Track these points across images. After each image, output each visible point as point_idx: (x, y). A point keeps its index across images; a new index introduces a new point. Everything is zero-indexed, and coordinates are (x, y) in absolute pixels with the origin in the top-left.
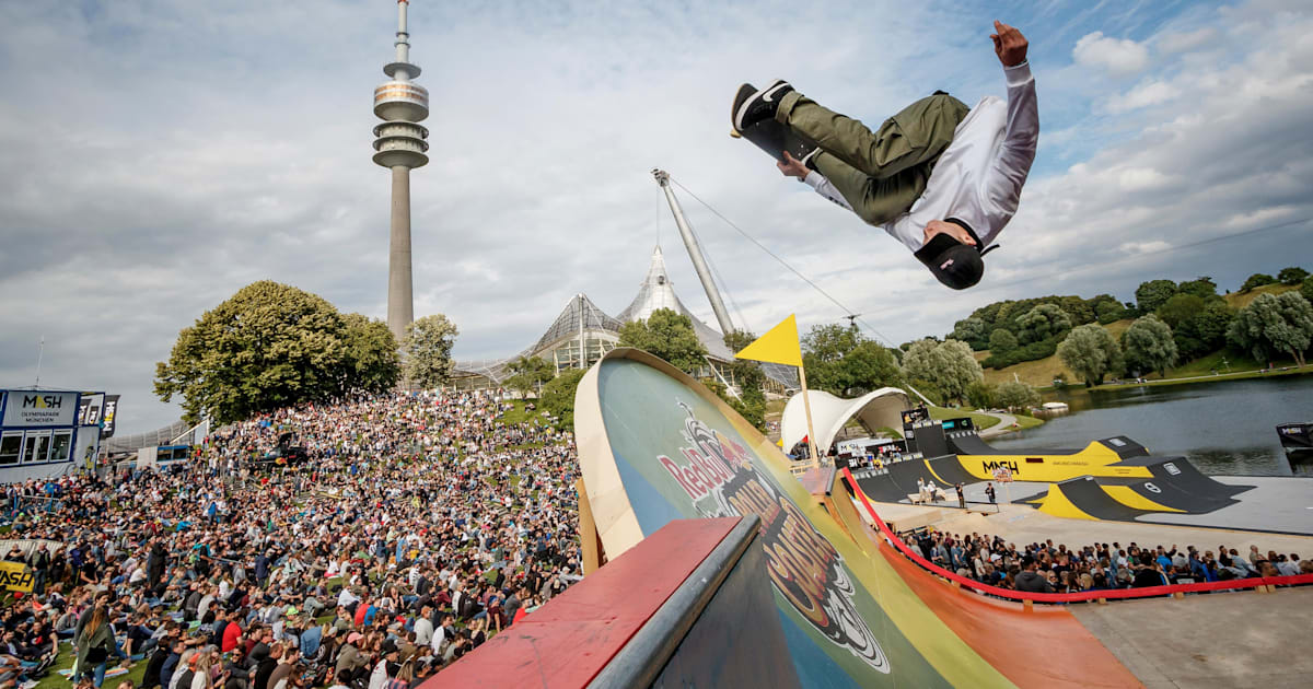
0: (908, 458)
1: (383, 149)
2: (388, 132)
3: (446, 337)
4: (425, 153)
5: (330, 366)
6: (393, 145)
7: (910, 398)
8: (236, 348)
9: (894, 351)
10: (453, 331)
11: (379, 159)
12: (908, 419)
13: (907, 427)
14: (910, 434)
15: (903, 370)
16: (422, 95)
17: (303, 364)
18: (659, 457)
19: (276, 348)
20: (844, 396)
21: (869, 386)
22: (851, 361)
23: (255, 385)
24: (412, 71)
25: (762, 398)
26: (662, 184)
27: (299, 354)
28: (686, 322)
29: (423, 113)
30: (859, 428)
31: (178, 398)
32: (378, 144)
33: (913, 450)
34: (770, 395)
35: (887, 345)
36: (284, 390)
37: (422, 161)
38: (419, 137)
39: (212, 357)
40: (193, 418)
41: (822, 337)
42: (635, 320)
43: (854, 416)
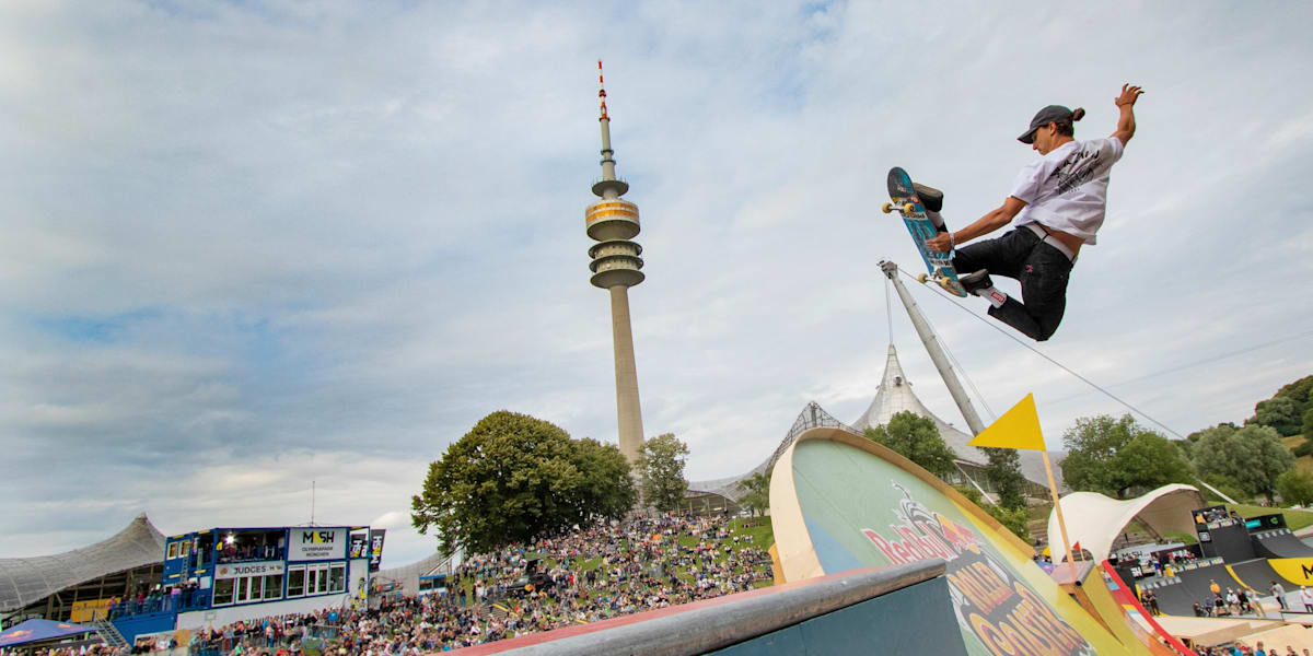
0: (1205, 564)
1: (599, 271)
2: (603, 253)
3: (678, 457)
4: (642, 270)
5: (568, 492)
6: (608, 265)
7: (1203, 495)
8: (481, 479)
9: (1179, 443)
10: (684, 449)
11: (596, 281)
12: (1200, 519)
13: (1201, 529)
14: (1205, 537)
15: (1192, 464)
16: (632, 210)
17: (543, 490)
18: (863, 530)
19: (518, 476)
20: (1121, 496)
21: (1151, 484)
22: (1127, 457)
23: (499, 515)
24: (621, 188)
25: (1022, 503)
26: (890, 276)
27: (538, 481)
28: (928, 424)
29: (635, 229)
30: (1142, 533)
31: (434, 529)
32: (594, 267)
33: (1210, 555)
34: (1032, 501)
35: (1171, 437)
36: (528, 518)
37: (640, 278)
38: (633, 254)
39: (460, 487)
40: (447, 549)
41: (1089, 432)
42: (874, 426)
43: (1134, 519)
